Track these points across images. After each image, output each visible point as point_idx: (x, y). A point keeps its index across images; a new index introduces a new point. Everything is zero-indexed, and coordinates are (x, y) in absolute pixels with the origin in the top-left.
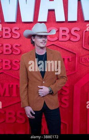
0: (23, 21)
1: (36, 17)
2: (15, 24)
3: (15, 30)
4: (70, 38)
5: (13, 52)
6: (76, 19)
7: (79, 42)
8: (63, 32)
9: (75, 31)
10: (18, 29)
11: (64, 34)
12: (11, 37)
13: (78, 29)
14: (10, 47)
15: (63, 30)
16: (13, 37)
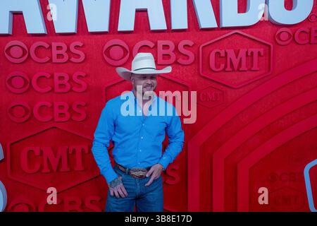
0: (90, 30)
1: (113, 23)
2: (75, 37)
3: (76, 47)
4: (177, 59)
5: (73, 89)
6: (185, 26)
7: (193, 65)
8: (163, 49)
9: (186, 46)
10: (81, 45)
11: (166, 52)
12: (69, 61)
13: (191, 43)
14: (67, 79)
15: (163, 46)
16: (73, 59)
